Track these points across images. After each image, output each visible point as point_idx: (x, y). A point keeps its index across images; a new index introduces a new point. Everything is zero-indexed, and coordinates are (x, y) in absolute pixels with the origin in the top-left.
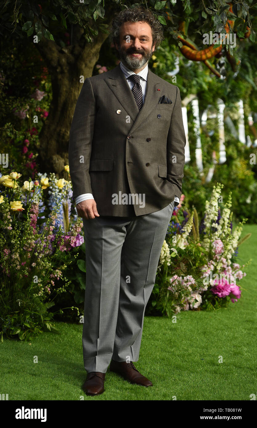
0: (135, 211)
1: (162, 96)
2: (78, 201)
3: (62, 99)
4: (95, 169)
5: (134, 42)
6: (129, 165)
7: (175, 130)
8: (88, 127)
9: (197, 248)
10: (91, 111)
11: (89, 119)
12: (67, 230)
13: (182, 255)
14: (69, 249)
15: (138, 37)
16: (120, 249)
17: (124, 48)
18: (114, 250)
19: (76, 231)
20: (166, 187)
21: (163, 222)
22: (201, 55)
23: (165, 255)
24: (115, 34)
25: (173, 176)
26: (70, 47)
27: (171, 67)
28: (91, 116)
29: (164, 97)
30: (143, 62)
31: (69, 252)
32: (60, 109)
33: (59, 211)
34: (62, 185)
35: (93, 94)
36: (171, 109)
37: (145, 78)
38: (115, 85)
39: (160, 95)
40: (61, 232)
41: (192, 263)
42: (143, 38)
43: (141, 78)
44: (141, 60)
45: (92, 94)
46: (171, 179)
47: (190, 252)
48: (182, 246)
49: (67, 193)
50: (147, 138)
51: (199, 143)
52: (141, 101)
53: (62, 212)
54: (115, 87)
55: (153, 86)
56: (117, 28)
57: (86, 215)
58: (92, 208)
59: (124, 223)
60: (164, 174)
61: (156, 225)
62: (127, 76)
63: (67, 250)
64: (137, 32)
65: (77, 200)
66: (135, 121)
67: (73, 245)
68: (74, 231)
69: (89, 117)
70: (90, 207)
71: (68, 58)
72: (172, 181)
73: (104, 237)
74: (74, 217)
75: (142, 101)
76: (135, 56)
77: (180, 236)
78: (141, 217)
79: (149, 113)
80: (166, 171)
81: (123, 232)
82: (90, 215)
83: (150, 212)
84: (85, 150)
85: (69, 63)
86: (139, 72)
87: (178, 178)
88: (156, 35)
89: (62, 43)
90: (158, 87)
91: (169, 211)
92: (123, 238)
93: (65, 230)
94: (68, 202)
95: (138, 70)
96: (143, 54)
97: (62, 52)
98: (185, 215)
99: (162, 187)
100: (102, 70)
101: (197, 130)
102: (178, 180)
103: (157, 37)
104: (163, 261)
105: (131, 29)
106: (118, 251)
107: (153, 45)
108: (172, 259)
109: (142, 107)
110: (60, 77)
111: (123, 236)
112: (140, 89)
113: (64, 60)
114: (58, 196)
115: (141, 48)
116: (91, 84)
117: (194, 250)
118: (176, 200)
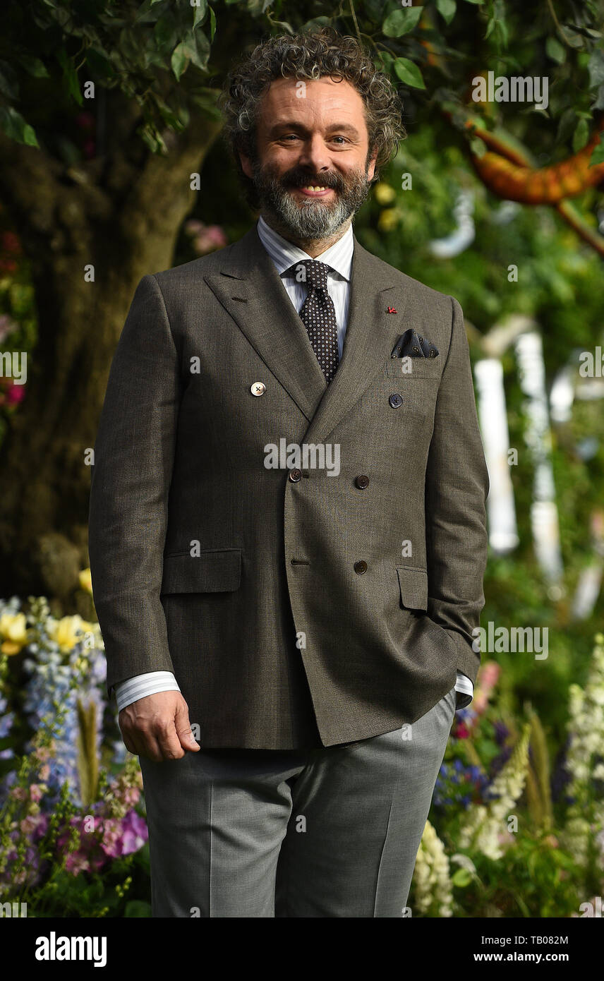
0: (319, 727)
1: (403, 332)
2: (124, 701)
3: (70, 342)
4: (179, 587)
5: (308, 150)
6: (295, 571)
7: (450, 445)
8: (152, 442)
9: (545, 853)
10: (164, 388)
11: (159, 416)
12: (89, 797)
13: (494, 880)
14: (97, 865)
15: (321, 130)
16: (273, 860)
17: (274, 169)
18: (249, 867)
19: (121, 800)
20: (426, 640)
21: (416, 762)
22: (545, 185)
23: (433, 879)
24: (240, 120)
25: (448, 605)
26: (97, 164)
27: (443, 226)
28: (164, 404)
29: (409, 334)
30: (339, 213)
31: (96, 877)
32: (62, 376)
33: (62, 731)
34: (72, 641)
35: (169, 330)
36: (436, 375)
37: (345, 271)
38: (241, 296)
39: (395, 328)
40: (68, 803)
41: (529, 907)
42: (336, 133)
43: (331, 270)
44: (331, 209)
45: (164, 333)
46: (441, 615)
47: (520, 867)
48: (492, 848)
49: (91, 664)
50: (354, 477)
51: (544, 482)
52: (332, 349)
53: (75, 734)
54: (242, 304)
55: (372, 297)
56: (248, 102)
57: (155, 745)
58: (175, 721)
59: (284, 771)
60: (418, 598)
61: (393, 776)
62: (282, 265)
63: (91, 867)
64: (317, 115)
65: (121, 694)
66: (313, 418)
67: (110, 850)
68: (116, 800)
69: (157, 411)
70: (167, 720)
71: (87, 203)
72: (445, 622)
73: (215, 821)
74: (112, 749)
75: (337, 350)
76: (313, 196)
77: (482, 812)
78: (341, 751)
79: (360, 391)
80: (425, 588)
81: (281, 801)
82: (168, 746)
83: (374, 733)
84: (146, 521)
85: (93, 221)
86: (323, 249)
87: (465, 611)
88: (381, 124)
89: (70, 150)
90: (388, 301)
91: (438, 726)
92: (281, 822)
93: (84, 798)
94: (93, 698)
95: (321, 244)
96: (338, 188)
97: (66, 181)
98: (500, 737)
99: (412, 644)
100: (208, 239)
101: (539, 440)
102: (466, 615)
103: (382, 132)
104: (427, 901)
105: (296, 106)
106: (264, 869)
107: (369, 160)
108: (458, 893)
109: (335, 371)
110: (61, 265)
111: (282, 818)
112: (327, 309)
113: (74, 210)
114: (59, 679)
115: (332, 169)
116: (160, 295)
117: (533, 861)
118: (462, 686)
